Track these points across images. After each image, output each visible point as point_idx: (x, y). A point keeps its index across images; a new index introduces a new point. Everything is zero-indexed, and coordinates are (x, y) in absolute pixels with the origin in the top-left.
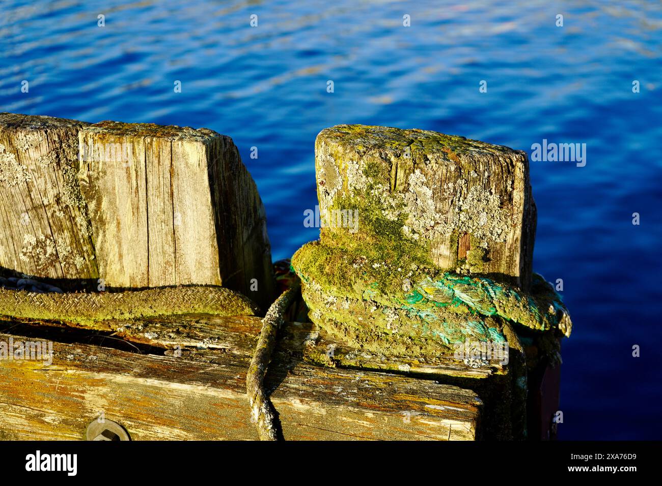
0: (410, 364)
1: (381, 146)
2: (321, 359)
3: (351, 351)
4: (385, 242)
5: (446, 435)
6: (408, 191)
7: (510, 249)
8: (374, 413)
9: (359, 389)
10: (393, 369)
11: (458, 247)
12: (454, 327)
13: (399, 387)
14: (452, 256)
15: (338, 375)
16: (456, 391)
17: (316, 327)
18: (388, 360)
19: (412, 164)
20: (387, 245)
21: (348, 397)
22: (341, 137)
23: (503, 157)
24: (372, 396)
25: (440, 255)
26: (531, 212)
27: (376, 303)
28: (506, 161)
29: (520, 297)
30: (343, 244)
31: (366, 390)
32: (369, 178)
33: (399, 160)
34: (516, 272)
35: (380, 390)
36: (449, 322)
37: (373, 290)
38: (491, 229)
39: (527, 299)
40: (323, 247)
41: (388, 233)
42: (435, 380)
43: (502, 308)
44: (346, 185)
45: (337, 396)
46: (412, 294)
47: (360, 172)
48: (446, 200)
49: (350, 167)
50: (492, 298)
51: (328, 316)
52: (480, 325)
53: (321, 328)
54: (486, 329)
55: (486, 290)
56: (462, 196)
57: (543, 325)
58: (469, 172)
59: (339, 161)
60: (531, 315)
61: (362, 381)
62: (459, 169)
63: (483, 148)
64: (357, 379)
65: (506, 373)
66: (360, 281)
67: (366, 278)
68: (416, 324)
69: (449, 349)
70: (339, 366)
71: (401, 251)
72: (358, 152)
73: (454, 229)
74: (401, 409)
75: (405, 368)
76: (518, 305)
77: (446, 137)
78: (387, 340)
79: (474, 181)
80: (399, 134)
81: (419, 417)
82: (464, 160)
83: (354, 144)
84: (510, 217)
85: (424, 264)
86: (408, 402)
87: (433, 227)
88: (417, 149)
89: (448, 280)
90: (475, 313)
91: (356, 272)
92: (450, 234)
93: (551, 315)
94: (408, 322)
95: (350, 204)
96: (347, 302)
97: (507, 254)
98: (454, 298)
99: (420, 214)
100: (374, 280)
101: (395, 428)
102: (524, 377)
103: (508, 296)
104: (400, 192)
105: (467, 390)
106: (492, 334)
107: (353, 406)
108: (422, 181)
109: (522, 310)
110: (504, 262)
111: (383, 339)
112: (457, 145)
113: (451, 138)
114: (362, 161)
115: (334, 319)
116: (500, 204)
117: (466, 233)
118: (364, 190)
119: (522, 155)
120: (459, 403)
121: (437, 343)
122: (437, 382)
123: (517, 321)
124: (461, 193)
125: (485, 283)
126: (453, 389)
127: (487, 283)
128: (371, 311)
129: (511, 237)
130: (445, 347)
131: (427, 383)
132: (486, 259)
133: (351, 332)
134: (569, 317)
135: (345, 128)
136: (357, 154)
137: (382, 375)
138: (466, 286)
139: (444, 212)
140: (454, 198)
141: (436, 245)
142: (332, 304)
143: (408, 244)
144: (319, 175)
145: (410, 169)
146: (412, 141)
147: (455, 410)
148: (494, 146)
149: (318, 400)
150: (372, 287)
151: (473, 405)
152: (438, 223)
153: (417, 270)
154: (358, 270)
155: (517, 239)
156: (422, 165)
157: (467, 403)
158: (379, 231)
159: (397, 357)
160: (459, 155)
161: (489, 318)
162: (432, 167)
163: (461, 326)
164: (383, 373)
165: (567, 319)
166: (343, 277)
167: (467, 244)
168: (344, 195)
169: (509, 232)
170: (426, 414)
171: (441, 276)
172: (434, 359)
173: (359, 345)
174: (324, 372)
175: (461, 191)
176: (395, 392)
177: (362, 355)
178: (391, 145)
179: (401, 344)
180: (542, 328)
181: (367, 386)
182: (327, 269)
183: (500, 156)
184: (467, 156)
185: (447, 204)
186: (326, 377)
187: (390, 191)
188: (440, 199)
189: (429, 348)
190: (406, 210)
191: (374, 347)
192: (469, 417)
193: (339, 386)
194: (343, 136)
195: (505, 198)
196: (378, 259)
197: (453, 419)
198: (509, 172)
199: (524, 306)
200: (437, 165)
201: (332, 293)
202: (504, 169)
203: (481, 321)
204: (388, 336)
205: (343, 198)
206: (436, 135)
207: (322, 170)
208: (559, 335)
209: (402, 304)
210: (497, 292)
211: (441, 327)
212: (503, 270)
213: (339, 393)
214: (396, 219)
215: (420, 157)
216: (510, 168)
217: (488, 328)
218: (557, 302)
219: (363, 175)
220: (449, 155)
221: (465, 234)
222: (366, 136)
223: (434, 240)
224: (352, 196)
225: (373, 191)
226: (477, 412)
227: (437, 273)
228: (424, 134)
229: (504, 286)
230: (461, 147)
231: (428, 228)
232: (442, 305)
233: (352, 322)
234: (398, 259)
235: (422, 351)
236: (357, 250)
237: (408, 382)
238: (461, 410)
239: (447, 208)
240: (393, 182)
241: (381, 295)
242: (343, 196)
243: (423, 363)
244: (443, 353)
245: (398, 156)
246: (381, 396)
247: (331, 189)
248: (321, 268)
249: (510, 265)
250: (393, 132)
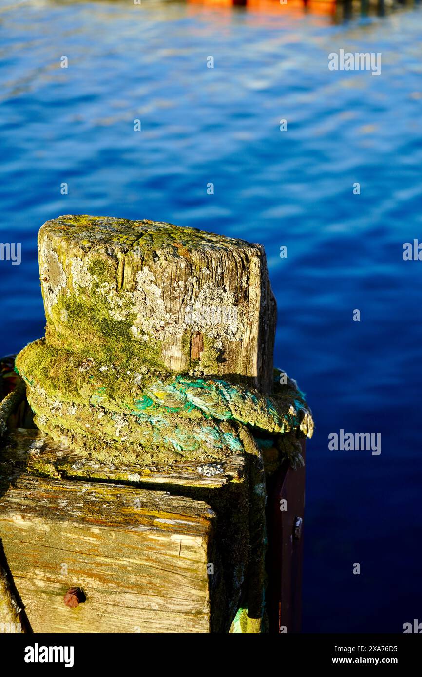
0: (140, 474)
1: (107, 241)
2: (46, 469)
3: (78, 460)
4: (113, 343)
5: (177, 551)
6: (136, 289)
7: (246, 348)
8: (100, 529)
9: (85, 502)
10: (122, 479)
11: (190, 348)
12: (187, 433)
13: (128, 499)
14: (184, 358)
15: (63, 487)
16: (188, 503)
17: (41, 433)
18: (117, 469)
19: (140, 261)
20: (115, 346)
21: (73, 512)
22: (65, 231)
23: (237, 252)
24: (99, 510)
25: (172, 357)
26: (270, 308)
27: (104, 408)
28: (240, 256)
29: (257, 399)
30: (69, 345)
31: (93, 503)
32: (94, 276)
33: (126, 257)
34: (254, 372)
35: (109, 503)
36: (182, 428)
37: (100, 395)
38: (226, 328)
39: (264, 401)
40: (48, 348)
41: (115, 334)
42: (166, 491)
43: (238, 412)
44: (70, 283)
45: (62, 510)
46: (142, 399)
47: (85, 269)
48: (177, 299)
49: (74, 264)
50: (227, 401)
51: (54, 422)
52: (215, 431)
53: (47, 434)
54: (221, 435)
55: (221, 394)
56: (194, 294)
57: (283, 428)
58: (200, 269)
59: (63, 257)
60: (269, 418)
61: (89, 494)
62: (190, 266)
63: (217, 242)
64: (84, 491)
65: (242, 480)
66: (86, 385)
67: (93, 382)
68: (146, 431)
69: (182, 456)
70: (66, 477)
71: (130, 352)
72: (82, 248)
73: (185, 330)
74: (129, 523)
75: (136, 478)
76: (255, 408)
77: (178, 230)
78: (117, 448)
79: (206, 278)
80: (127, 227)
81: (148, 532)
82: (195, 257)
83: (78, 238)
84: (246, 315)
85: (154, 366)
86: (136, 516)
87: (163, 327)
88: (145, 244)
89: (179, 383)
90: (210, 418)
91: (82, 376)
92: (182, 334)
93: (292, 416)
94: (138, 429)
95: (75, 303)
96: (74, 407)
97: (244, 354)
98: (187, 403)
99: (149, 314)
100: (101, 384)
101: (123, 544)
102: (262, 484)
103: (244, 398)
104: (127, 290)
105: (200, 502)
106: (227, 440)
107: (78, 522)
108: (151, 279)
109: (260, 413)
110: (240, 362)
111: (112, 446)
112: (189, 239)
113: (183, 230)
114: (87, 258)
115: (60, 425)
116: (235, 301)
117: (199, 333)
118: (90, 288)
119: (258, 248)
120: (190, 516)
121: (169, 450)
122: (168, 493)
123: (255, 424)
124: (192, 291)
125: (219, 385)
126: (184, 501)
127: (221, 385)
128: (99, 418)
129: (248, 336)
130: (178, 454)
131: (157, 495)
132: (220, 359)
133: (78, 439)
134: (310, 417)
135: (70, 219)
136: (81, 250)
137: (111, 486)
138: (199, 389)
139: (175, 312)
140: (185, 297)
141: (167, 346)
142: (58, 409)
143: (138, 346)
144: (42, 271)
145: (138, 266)
146: (142, 234)
147: (186, 524)
148: (228, 239)
149: (41, 515)
150: (99, 392)
151: (206, 518)
152: (168, 323)
153: (147, 373)
154: (84, 374)
155: (254, 337)
156: (151, 262)
157: (199, 515)
158: (107, 332)
159: (127, 466)
160: (190, 251)
161: (224, 423)
162: (161, 264)
163: (195, 432)
164: (111, 484)
165: (308, 420)
166: (69, 381)
167: (200, 345)
168: (69, 293)
169: (245, 330)
170: (155, 529)
171: (172, 380)
172: (166, 468)
173: (86, 453)
174: (48, 484)
175: (192, 289)
176: (123, 504)
177: (90, 464)
178: (119, 239)
179: (131, 452)
180: (282, 431)
181: (94, 499)
182: (52, 373)
183: (234, 250)
184: (198, 252)
185: (178, 303)
186: (50, 489)
187: (117, 290)
188: (170, 298)
189: (161, 455)
190: (134, 310)
191: (102, 455)
192: (200, 531)
193: (64, 500)
194: (68, 229)
195: (240, 295)
196: (106, 361)
197: (184, 534)
198: (244, 267)
199: (262, 409)
200: (167, 262)
201: (58, 397)
202: (238, 265)
203: (215, 426)
204: (117, 443)
205: (68, 297)
206: (167, 227)
207: (46, 265)
208: (300, 436)
209: (131, 410)
210: (233, 395)
211: (173, 433)
212: (239, 370)
213: (64, 507)
214: (124, 319)
215: (149, 253)
216: (245, 263)
217: (223, 433)
218: (299, 401)
219: (87, 272)
220: (180, 251)
221: (197, 335)
222: (92, 229)
223: (165, 342)
224: (77, 295)
225: (98, 290)
226: (209, 526)
227: (169, 375)
228: (155, 226)
229: (240, 389)
230: (193, 241)
231: (158, 329)
232: (173, 410)
233: (78, 429)
234: (127, 361)
235: (154, 459)
236: (83, 351)
237: (137, 494)
238: (193, 524)
239: (177, 307)
240: (120, 280)
241: (109, 401)
242: (67, 294)
243: (154, 472)
244: (176, 461)
245: (125, 252)
246: (108, 509)
247: (55, 286)
248: (46, 371)
249: (247, 365)
250: (122, 224)
